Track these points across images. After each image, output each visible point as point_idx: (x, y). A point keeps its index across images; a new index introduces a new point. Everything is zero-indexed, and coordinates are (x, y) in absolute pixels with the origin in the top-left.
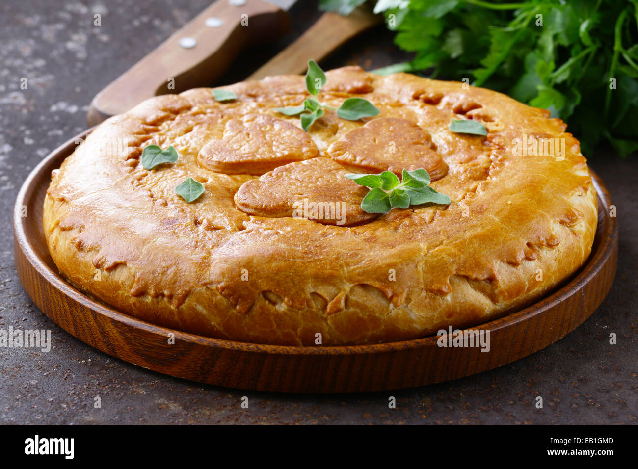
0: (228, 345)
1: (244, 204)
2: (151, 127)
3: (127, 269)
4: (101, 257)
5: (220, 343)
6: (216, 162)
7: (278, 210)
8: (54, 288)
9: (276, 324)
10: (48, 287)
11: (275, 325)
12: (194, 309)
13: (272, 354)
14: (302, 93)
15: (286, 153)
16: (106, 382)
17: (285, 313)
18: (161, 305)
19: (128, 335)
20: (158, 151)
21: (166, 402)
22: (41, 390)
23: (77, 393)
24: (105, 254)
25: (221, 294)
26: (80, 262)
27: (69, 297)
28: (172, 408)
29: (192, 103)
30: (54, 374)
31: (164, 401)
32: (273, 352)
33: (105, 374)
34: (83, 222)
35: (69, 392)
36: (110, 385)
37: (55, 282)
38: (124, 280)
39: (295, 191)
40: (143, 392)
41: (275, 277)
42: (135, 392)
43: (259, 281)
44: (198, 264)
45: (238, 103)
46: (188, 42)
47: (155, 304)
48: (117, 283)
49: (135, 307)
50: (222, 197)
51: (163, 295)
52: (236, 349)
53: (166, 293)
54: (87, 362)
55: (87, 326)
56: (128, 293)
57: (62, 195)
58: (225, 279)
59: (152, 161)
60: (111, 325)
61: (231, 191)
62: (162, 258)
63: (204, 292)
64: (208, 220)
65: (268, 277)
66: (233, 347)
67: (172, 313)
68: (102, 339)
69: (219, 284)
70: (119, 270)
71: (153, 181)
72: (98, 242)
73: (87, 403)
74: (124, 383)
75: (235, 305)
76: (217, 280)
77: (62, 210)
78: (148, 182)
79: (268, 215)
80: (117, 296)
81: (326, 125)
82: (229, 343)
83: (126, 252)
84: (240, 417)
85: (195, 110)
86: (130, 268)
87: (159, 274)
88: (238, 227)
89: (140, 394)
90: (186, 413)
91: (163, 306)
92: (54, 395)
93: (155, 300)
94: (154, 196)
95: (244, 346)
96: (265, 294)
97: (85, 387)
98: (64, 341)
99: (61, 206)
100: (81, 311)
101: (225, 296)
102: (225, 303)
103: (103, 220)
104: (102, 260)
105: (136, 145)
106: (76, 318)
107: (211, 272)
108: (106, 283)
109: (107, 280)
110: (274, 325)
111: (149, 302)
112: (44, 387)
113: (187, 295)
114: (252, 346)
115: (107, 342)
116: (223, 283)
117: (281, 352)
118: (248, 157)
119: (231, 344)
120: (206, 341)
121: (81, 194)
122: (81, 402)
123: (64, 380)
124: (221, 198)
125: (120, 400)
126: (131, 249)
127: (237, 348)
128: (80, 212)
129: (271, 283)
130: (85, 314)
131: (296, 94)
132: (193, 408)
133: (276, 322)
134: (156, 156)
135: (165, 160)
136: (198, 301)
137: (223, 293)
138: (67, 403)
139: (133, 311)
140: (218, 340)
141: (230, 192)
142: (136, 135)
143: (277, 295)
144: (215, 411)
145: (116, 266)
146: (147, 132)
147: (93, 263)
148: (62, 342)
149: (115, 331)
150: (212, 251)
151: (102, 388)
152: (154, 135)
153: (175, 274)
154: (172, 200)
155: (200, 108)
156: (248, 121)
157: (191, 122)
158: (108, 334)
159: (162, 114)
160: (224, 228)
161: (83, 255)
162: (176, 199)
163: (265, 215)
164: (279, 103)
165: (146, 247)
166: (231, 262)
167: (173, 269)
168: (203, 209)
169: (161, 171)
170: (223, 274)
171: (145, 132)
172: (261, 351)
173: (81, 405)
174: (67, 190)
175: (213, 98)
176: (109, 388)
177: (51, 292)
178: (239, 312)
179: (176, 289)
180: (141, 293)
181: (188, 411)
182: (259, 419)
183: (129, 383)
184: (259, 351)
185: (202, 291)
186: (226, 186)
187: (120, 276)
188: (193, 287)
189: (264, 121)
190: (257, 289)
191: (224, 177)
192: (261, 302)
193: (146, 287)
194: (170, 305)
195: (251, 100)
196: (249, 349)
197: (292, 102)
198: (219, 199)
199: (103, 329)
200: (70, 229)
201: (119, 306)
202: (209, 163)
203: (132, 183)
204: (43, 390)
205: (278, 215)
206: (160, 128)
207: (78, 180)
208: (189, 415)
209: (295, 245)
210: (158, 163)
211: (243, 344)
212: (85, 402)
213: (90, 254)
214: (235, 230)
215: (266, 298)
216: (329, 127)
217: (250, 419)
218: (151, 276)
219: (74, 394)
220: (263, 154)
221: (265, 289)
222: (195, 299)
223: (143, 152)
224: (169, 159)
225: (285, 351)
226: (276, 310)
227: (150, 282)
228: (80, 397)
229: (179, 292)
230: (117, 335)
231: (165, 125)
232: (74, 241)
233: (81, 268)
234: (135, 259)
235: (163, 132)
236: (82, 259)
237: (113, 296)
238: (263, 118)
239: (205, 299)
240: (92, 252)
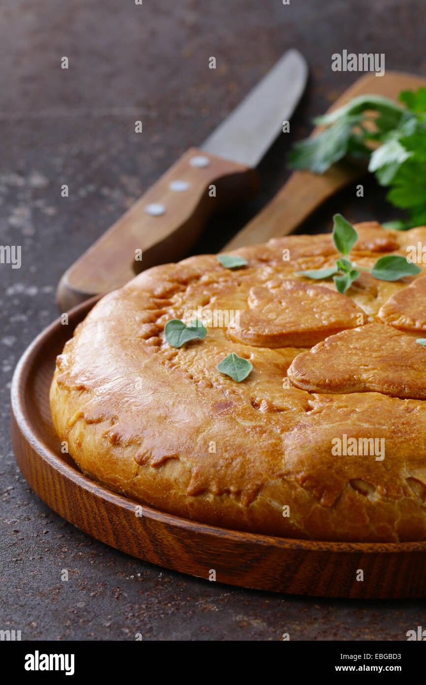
0: (315, 546)
1: (303, 381)
2: (162, 301)
3: (181, 463)
4: (145, 451)
5: (305, 544)
6: (254, 334)
7: (345, 385)
8: (87, 492)
9: (370, 518)
10: (77, 491)
11: (368, 518)
12: (268, 506)
13: (369, 554)
14: (319, 255)
15: (333, 320)
16: (166, 599)
17: (379, 504)
18: (226, 503)
19: (188, 541)
20: (182, 326)
21: (245, 618)
22: (93, 614)
23: (137, 614)
24: (149, 447)
25: (302, 486)
26: (117, 459)
27: (107, 502)
28: (255, 625)
29: (199, 271)
30: (102, 594)
31: (243, 618)
32: (370, 551)
33: (162, 589)
34: (115, 413)
35: (126, 614)
36: (173, 603)
37: (86, 485)
38: (178, 477)
39: (358, 363)
40: (215, 608)
41: (364, 462)
42: (205, 609)
43: (346, 468)
44: (270, 453)
45: (251, 269)
46: (156, 208)
47: (218, 503)
48: (168, 480)
49: (193, 508)
50: (273, 374)
51: (228, 492)
52: (325, 550)
53: (232, 488)
54: (136, 577)
55: (133, 534)
56: (184, 493)
57: (79, 382)
58: (305, 469)
59: (179, 338)
60: (164, 531)
61: (281, 366)
62: (223, 449)
63: (280, 485)
64: (268, 402)
65: (355, 462)
66: (321, 548)
67: (240, 512)
68: (152, 549)
69: (298, 474)
70: (169, 465)
71: (187, 360)
72: (138, 434)
73: (152, 625)
74: (189, 599)
75: (319, 499)
76: (295, 470)
77: (82, 400)
78: (181, 362)
79: (333, 392)
80: (168, 496)
81: (364, 288)
82: (315, 544)
83: (176, 443)
84: (338, 631)
85: (204, 279)
86: (183, 463)
87: (222, 467)
88: (304, 407)
89: (211, 611)
90: (274, 630)
91: (228, 505)
92: (110, 619)
93: (218, 498)
94: (194, 378)
95: (334, 546)
96: (353, 483)
97: (144, 606)
98: (101, 554)
99: (80, 396)
100: (124, 516)
101: (306, 488)
102: (307, 497)
103: (140, 408)
104: (146, 455)
105: (151, 321)
106: (117, 526)
107: (286, 461)
108: (154, 482)
109: (154, 479)
110: (366, 518)
111: (210, 501)
112: (95, 610)
113: (258, 490)
114: (344, 546)
115: (159, 552)
116: (303, 473)
117: (380, 550)
118: (291, 327)
119: (317, 545)
120: (289, 543)
121: (104, 381)
122: (145, 625)
123: (116, 600)
124: (273, 376)
125: (190, 619)
126: (183, 439)
127: (326, 548)
128: (110, 400)
129: (360, 469)
130: (130, 520)
131: (312, 255)
132: (279, 623)
133: (368, 515)
134: (181, 332)
135: (193, 336)
136: (273, 496)
137: (304, 484)
138: (129, 627)
139: (188, 513)
140: (300, 540)
141: (279, 369)
142: (148, 311)
143: (369, 484)
144: (306, 625)
145: (165, 461)
146: (159, 306)
147: (135, 459)
148: (98, 556)
149: (170, 538)
150: (283, 436)
151: (164, 606)
152: (169, 309)
153: (243, 465)
154: (217, 380)
155: (210, 277)
156: (274, 288)
157: (205, 293)
158: (161, 542)
159: (169, 286)
160: (289, 409)
161: (120, 451)
162: (222, 380)
163: (329, 391)
164: (297, 266)
165: (201, 436)
166: (308, 448)
167: (239, 460)
168: (258, 389)
169: (191, 348)
170: (301, 462)
171: (156, 307)
172: (356, 550)
173: (146, 629)
174: (86, 377)
175: (221, 265)
176: (172, 606)
177: (82, 497)
178: (324, 506)
179: (245, 484)
180: (201, 491)
181: (274, 628)
182: (360, 631)
183: (195, 598)
184: (353, 551)
185: (278, 485)
186: (274, 362)
187: (172, 472)
188: (266, 480)
189: (292, 287)
190: (345, 477)
191: (268, 352)
192: (349, 493)
193: (206, 483)
194: (237, 503)
195: (263, 265)
196: (341, 549)
197: (310, 265)
198: (270, 376)
199: (154, 536)
200: (99, 421)
201: (170, 508)
202: (245, 337)
203: (163, 363)
204: (95, 613)
205: (344, 391)
206: (172, 300)
207: (98, 365)
208: (278, 632)
209: (380, 424)
210: (186, 340)
211: (332, 544)
212: (150, 625)
213: (129, 449)
214: (302, 411)
215: (355, 488)
216: (368, 289)
217: (350, 632)
218: (212, 470)
219: (134, 616)
220: (306, 324)
221: (354, 477)
222: (269, 493)
223: (165, 329)
224: (197, 335)
225: (383, 548)
226: (368, 501)
227: (211, 477)
228: (142, 618)
229: (249, 486)
230: (173, 542)
231: (176, 298)
232: (107, 436)
233: (118, 467)
234: (188, 451)
235: (177, 305)
236: (121, 456)
237: (163, 497)
238: (291, 284)
239: (282, 493)
240: (132, 447)
